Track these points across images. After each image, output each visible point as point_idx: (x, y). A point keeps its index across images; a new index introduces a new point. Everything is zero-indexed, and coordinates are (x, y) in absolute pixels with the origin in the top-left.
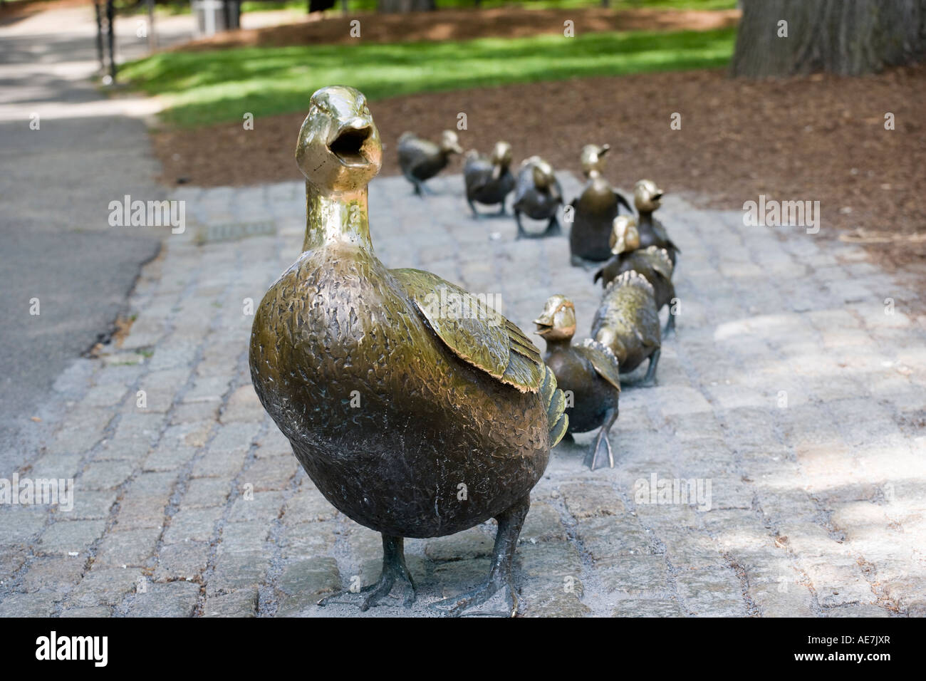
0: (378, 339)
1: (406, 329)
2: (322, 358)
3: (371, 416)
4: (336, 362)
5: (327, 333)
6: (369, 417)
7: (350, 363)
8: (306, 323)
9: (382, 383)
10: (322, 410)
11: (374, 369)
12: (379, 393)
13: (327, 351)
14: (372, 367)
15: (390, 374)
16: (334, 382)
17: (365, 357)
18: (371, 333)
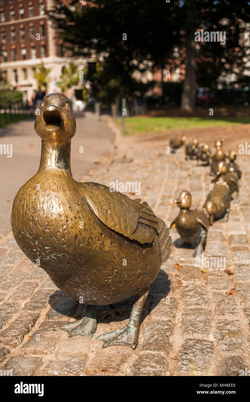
0: (63, 218)
1: (79, 213)
2: (35, 225)
3: (60, 255)
4: (42, 228)
5: (38, 214)
6: (59, 255)
7: (49, 229)
8: (29, 208)
9: (65, 239)
10: (37, 250)
11: (60, 233)
12: (63, 244)
13: (38, 222)
14: (59, 232)
15: (69, 235)
16: (41, 238)
17: (56, 226)
18: (60, 215)
